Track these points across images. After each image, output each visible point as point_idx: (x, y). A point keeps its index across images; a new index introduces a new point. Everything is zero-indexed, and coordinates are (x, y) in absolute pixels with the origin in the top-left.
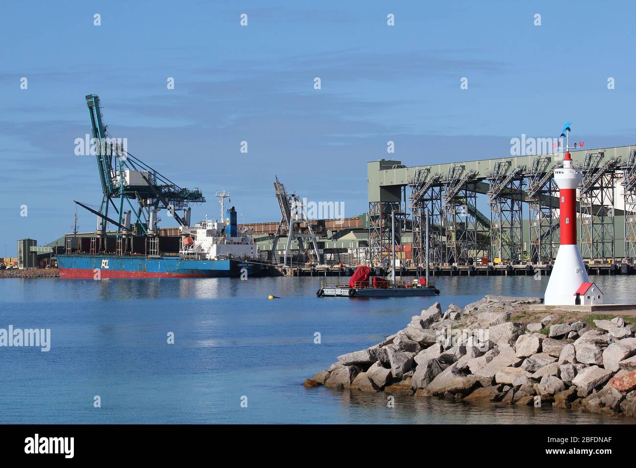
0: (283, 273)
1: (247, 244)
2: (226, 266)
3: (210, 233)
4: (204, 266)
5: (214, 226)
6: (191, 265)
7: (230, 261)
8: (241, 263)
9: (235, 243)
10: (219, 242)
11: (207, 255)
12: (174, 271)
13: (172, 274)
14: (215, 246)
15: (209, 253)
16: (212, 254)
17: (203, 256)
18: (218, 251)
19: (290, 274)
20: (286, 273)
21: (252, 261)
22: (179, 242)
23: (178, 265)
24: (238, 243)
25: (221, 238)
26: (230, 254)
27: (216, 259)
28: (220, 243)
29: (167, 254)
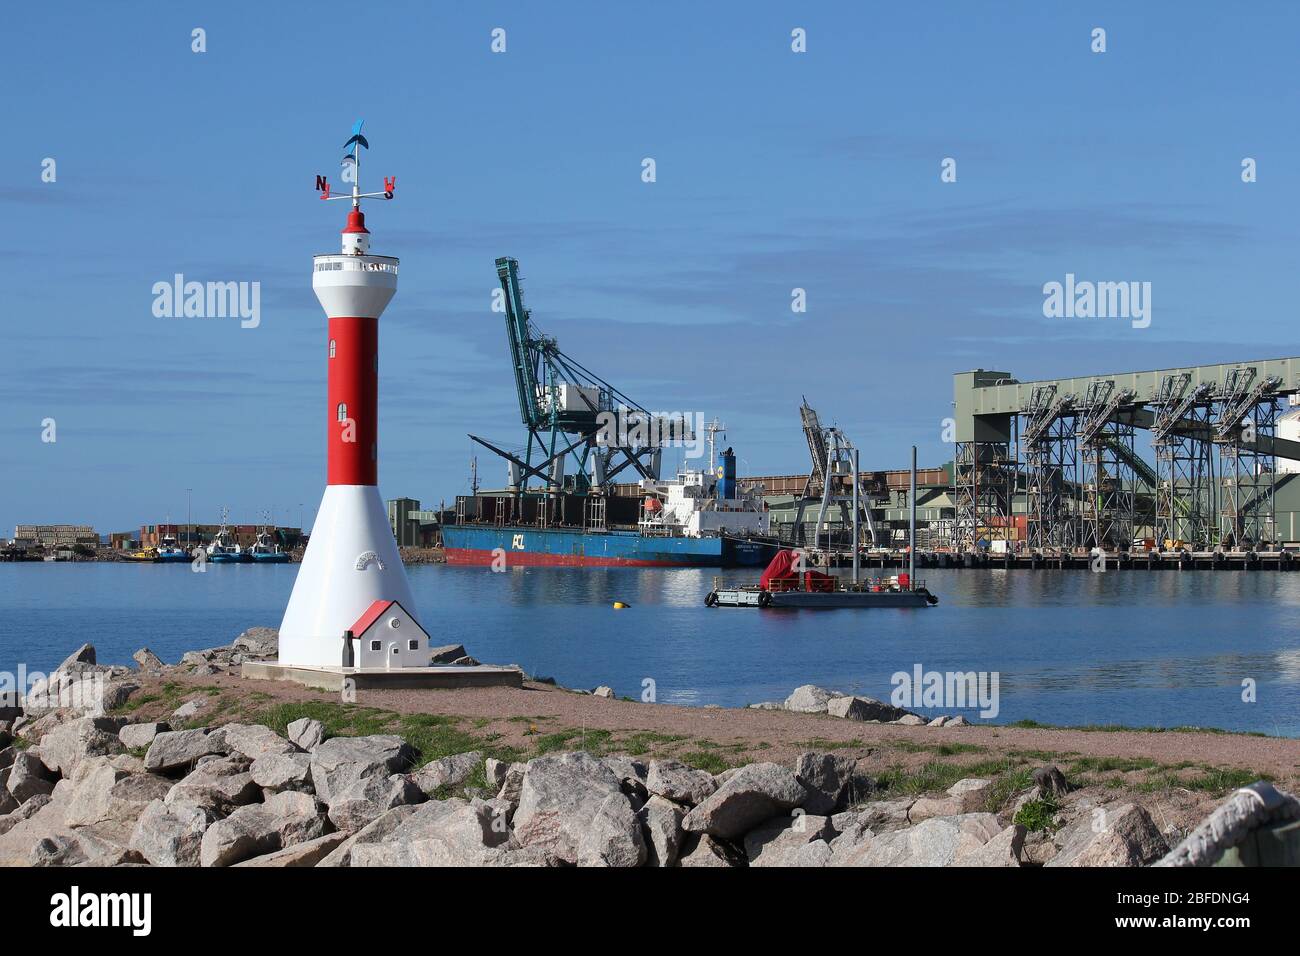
0: (813, 561)
1: (753, 511)
2: (715, 548)
3: (689, 492)
4: (678, 547)
5: (697, 480)
6: (656, 546)
7: (722, 539)
8: (741, 543)
9: (732, 510)
10: (703, 508)
11: (685, 529)
12: (629, 556)
13: (625, 561)
14: (697, 513)
15: (687, 526)
16: (693, 528)
17: (677, 531)
18: (702, 523)
19: (823, 564)
20: (817, 562)
21: (759, 540)
22: (638, 506)
23: (636, 545)
24: (737, 510)
25: (708, 501)
26: (724, 528)
27: (699, 537)
28: (707, 509)
29: (619, 526)
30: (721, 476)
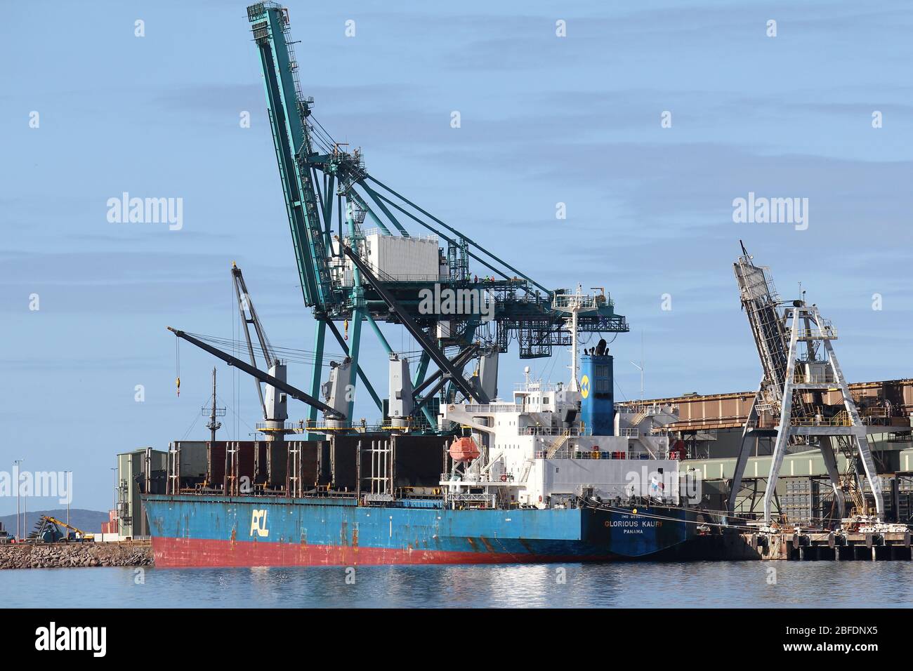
0: (760, 549)
1: (645, 457)
2: (569, 527)
3: (530, 424)
4: (506, 526)
5: (546, 401)
6: (473, 525)
7: (583, 512)
8: (618, 517)
9: (605, 456)
10: (552, 453)
11: (521, 493)
12: (426, 544)
13: (421, 554)
14: (540, 462)
15: (523, 488)
16: (532, 491)
17: (506, 498)
18: (548, 482)
19: (776, 555)
20: (766, 551)
21: (651, 511)
22: (441, 452)
23: (436, 523)
24: (615, 456)
25: (561, 440)
26: (590, 491)
27: (542, 506)
28: (558, 455)
29: (418, 490)
30: (586, 394)
